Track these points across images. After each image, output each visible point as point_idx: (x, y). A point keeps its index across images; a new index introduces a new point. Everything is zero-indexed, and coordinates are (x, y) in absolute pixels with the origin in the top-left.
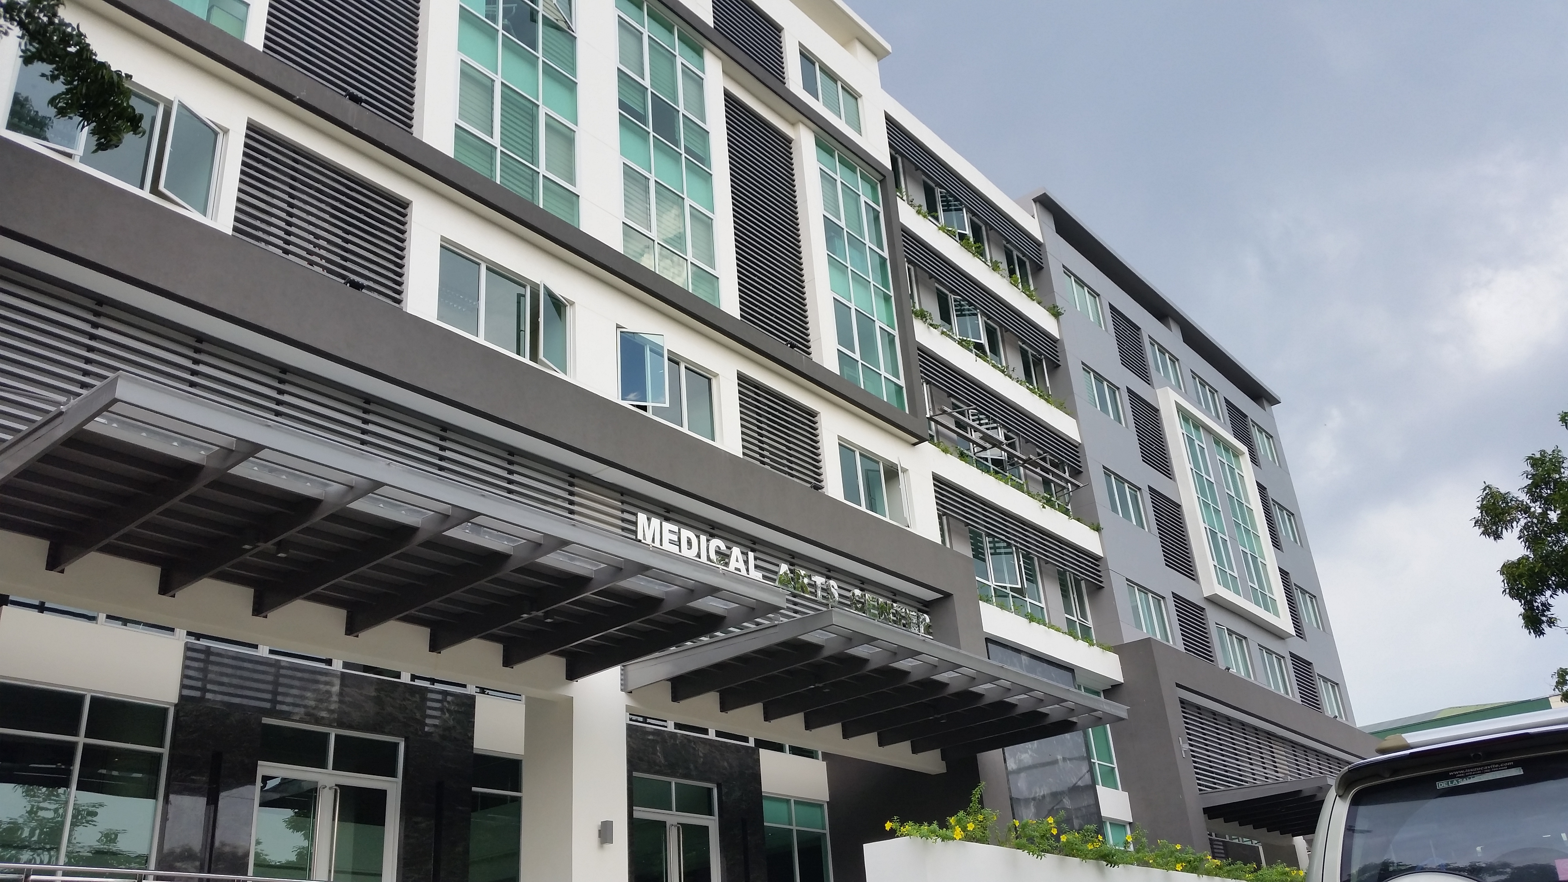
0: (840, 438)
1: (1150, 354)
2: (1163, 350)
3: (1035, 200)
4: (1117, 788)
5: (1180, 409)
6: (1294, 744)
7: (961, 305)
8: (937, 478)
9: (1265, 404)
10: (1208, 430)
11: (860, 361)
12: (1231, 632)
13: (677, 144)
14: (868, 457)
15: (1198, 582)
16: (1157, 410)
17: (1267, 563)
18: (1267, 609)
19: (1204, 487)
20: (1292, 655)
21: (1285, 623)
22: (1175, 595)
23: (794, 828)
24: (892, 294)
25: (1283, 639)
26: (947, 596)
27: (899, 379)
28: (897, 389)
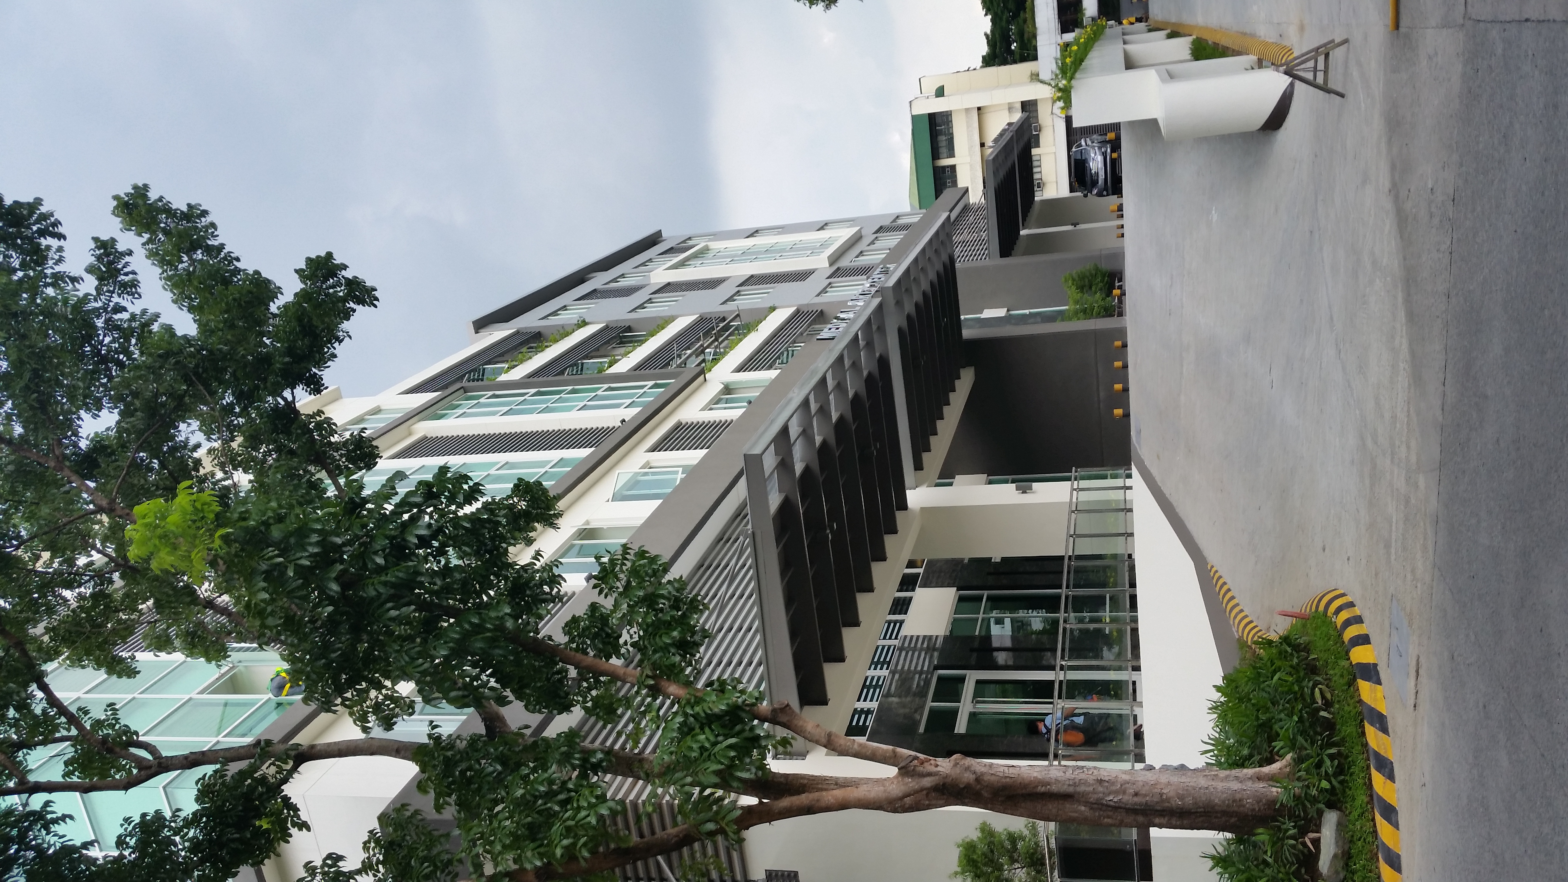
0: (702, 411)
1: (617, 286)
2: (613, 281)
3: (477, 331)
5: (667, 271)
8: (735, 371)
9: (659, 238)
11: (633, 399)
12: (855, 258)
14: (713, 402)
15: (816, 269)
16: (669, 283)
18: (838, 239)
19: (735, 263)
20: (874, 233)
22: (828, 279)
24: (571, 388)
28: (656, 386)
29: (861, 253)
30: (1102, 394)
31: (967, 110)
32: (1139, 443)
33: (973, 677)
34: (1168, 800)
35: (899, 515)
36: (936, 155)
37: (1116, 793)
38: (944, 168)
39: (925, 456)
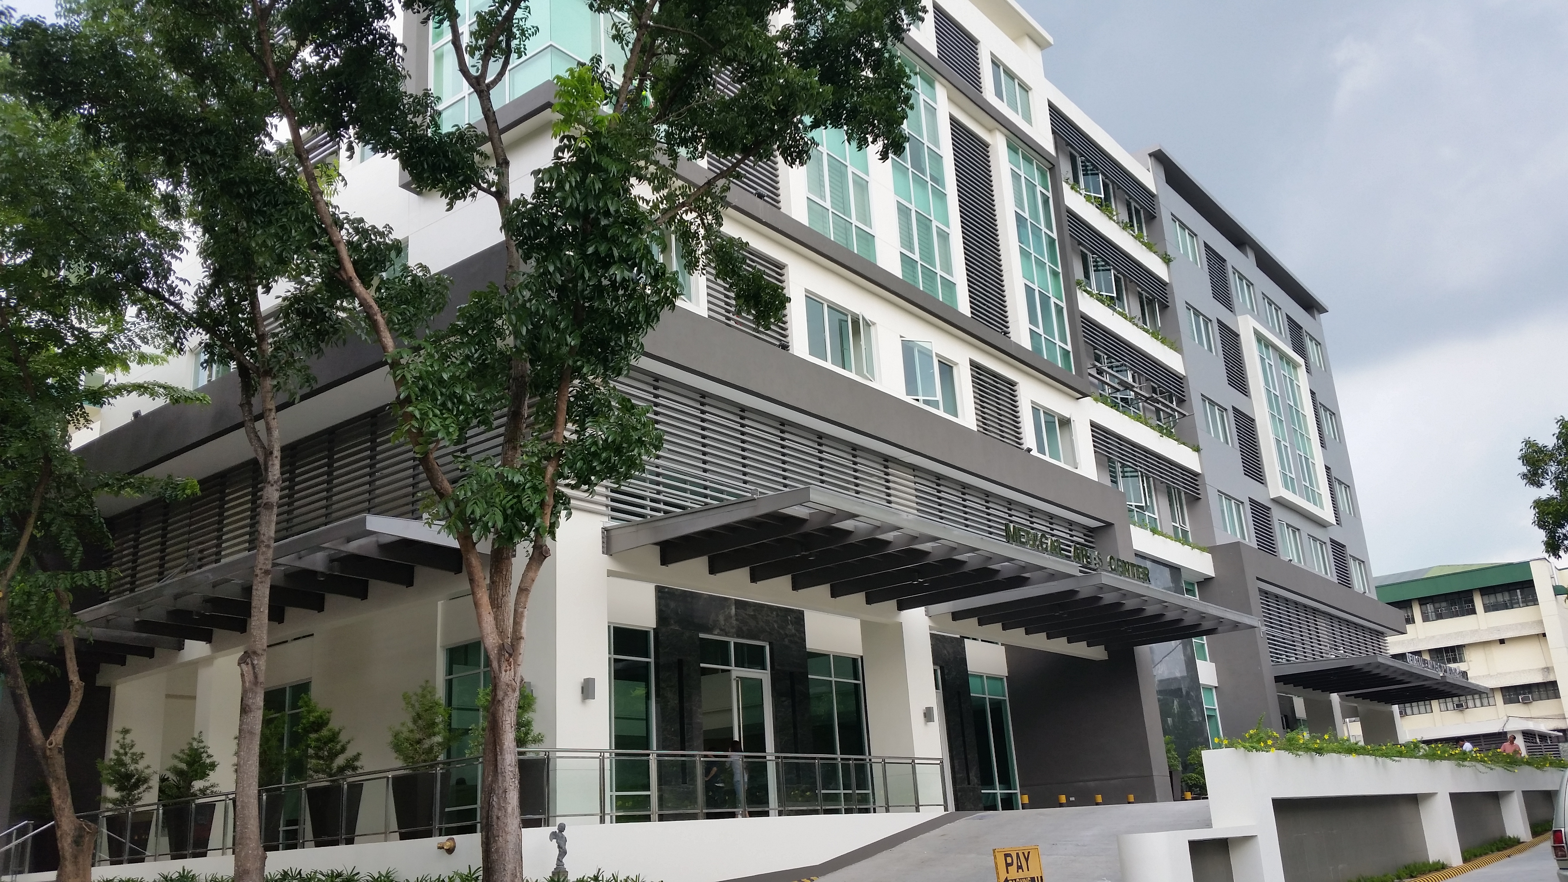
0: (1032, 402)
1: (1233, 281)
2: (1241, 277)
3: (1150, 155)
4: (1206, 660)
5: (1256, 332)
6: (1331, 617)
7: (1097, 262)
8: (1093, 425)
9: (1316, 313)
10: (1276, 348)
11: (1043, 335)
12: (1288, 526)
13: (923, 173)
14: (1048, 413)
15: (1266, 486)
16: (1238, 335)
17: (1316, 462)
18: (1315, 504)
19: (1273, 400)
20: (1332, 540)
21: (1327, 513)
22: (1251, 500)
23: (987, 696)
24: (1060, 270)
25: (1325, 527)
26: (1109, 525)
27: (1067, 344)
28: (1066, 353)
29: (1295, 530)
30: (1092, 784)
31: (1541, 622)
32: (973, 819)
33: (764, 676)
34: (495, 841)
35: (893, 603)
36: (1485, 591)
37: (499, 804)
38: (1472, 601)
39: (974, 621)
